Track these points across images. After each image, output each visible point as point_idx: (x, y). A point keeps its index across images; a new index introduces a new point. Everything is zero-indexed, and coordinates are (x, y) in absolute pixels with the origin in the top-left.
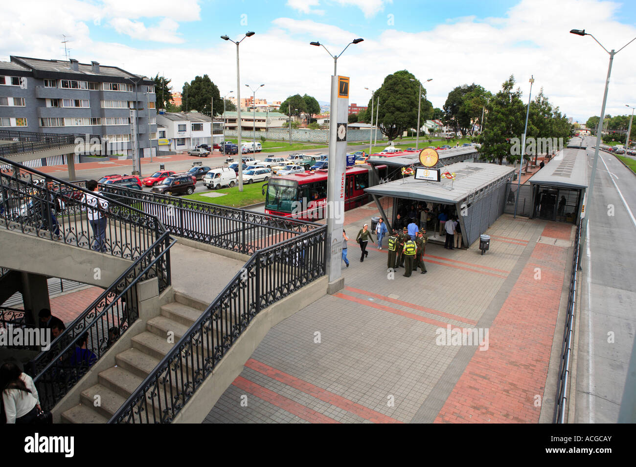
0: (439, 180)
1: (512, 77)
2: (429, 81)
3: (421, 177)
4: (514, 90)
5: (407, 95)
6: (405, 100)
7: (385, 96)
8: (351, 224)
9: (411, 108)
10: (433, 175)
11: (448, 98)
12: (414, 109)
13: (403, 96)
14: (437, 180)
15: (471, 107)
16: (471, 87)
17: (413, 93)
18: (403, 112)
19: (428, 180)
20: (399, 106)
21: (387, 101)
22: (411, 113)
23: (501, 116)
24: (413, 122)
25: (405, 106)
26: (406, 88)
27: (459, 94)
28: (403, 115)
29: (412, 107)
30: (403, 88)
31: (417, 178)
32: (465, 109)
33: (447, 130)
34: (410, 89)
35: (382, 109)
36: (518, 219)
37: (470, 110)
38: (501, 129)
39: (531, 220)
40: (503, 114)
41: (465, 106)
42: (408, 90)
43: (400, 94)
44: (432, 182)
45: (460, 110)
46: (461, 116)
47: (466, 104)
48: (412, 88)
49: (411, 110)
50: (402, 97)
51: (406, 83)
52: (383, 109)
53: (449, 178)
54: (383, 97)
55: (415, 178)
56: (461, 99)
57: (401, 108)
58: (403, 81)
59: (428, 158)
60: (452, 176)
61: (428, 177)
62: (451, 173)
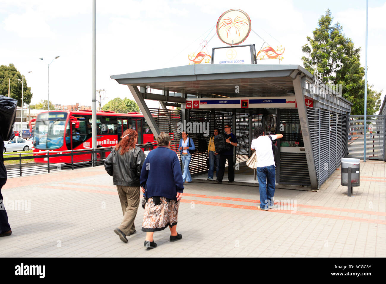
3: (222, 63)
53: (272, 57)
59: (233, 29)
60: (278, 52)
61: (235, 62)
62: (275, 49)
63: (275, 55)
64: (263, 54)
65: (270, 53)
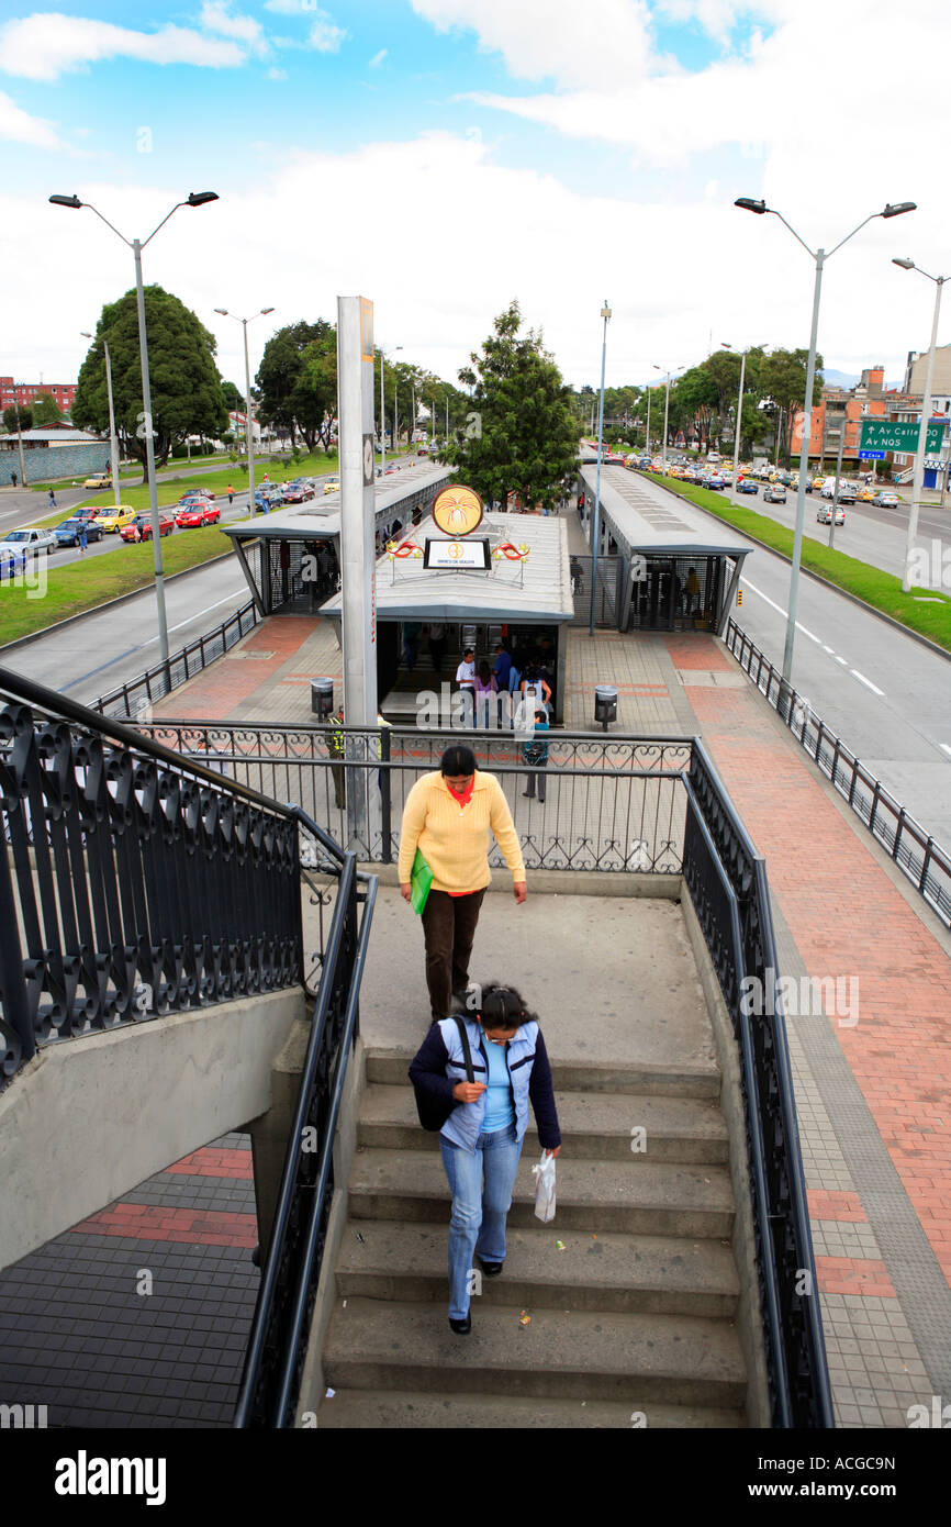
0: (488, 565)
1: (515, 303)
2: (265, 312)
3: (440, 561)
4: (520, 335)
5: (182, 352)
6: (178, 365)
7: (124, 354)
8: (241, 705)
9: (195, 386)
10: (473, 554)
11: (266, 354)
12: (204, 386)
13: (169, 353)
14: (483, 566)
15: (326, 376)
16: (316, 327)
17: (195, 346)
18: (175, 395)
19: (458, 568)
20: (164, 380)
21: (130, 369)
22: (195, 397)
23: (503, 396)
24: (204, 420)
25: (180, 379)
26: (175, 333)
27: (291, 345)
28: (177, 403)
29: (196, 381)
30: (169, 333)
31: (430, 565)
32: (309, 383)
33: (263, 436)
34: (185, 335)
35: (118, 390)
36: (601, 637)
37: (322, 384)
38: (506, 428)
39: (624, 636)
40: (505, 390)
41: (311, 374)
42: (180, 337)
43: (162, 347)
44: (470, 572)
45: (298, 386)
46: (302, 399)
47: (311, 369)
48: (188, 331)
49: (196, 390)
50: (170, 357)
51: (172, 319)
52: (123, 388)
53: (513, 558)
54: (117, 357)
55: (426, 565)
56: (296, 357)
57: (171, 387)
58: (165, 314)
59: (457, 514)
60: (521, 552)
61: (461, 562)
62: (517, 547)
63: (516, 555)
64: (500, 552)
65: (510, 552)
